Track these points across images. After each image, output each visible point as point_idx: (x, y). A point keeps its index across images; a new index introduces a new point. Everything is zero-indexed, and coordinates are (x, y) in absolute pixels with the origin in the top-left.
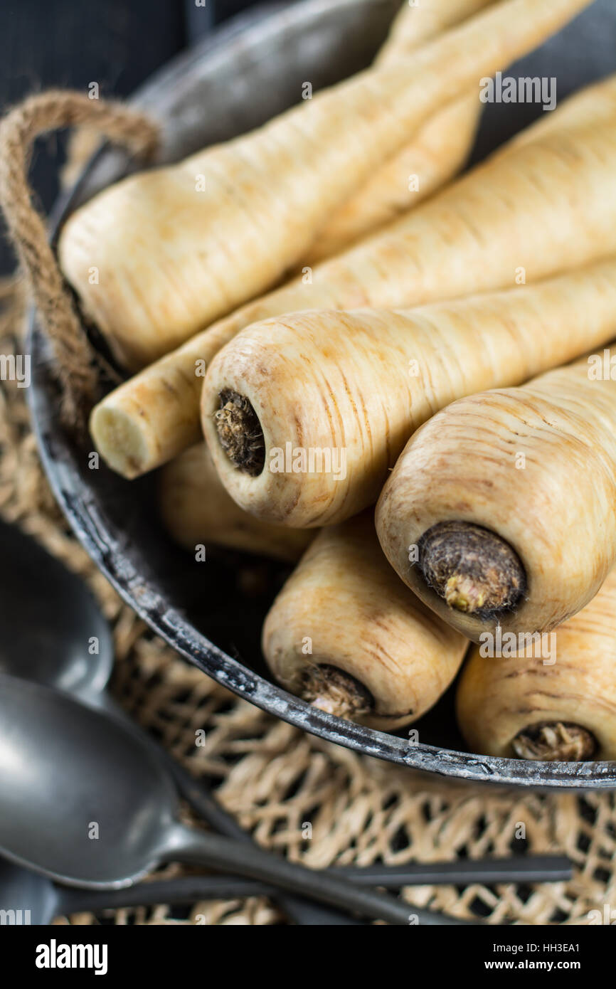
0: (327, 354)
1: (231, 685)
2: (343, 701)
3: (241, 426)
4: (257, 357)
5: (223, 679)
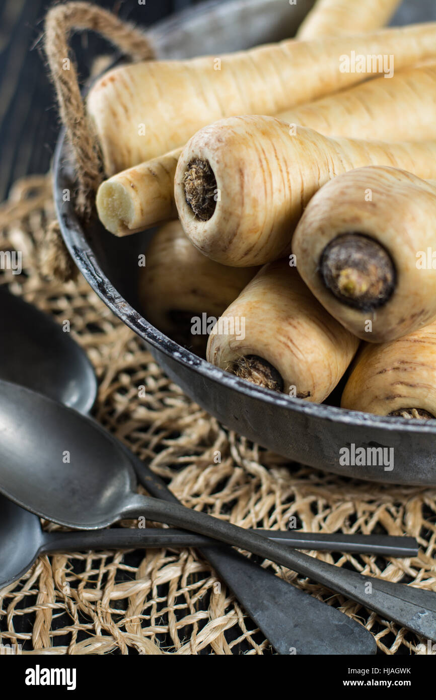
0: (265, 133)
1: (183, 361)
2: (261, 383)
3: (201, 181)
4: (216, 133)
5: (178, 357)
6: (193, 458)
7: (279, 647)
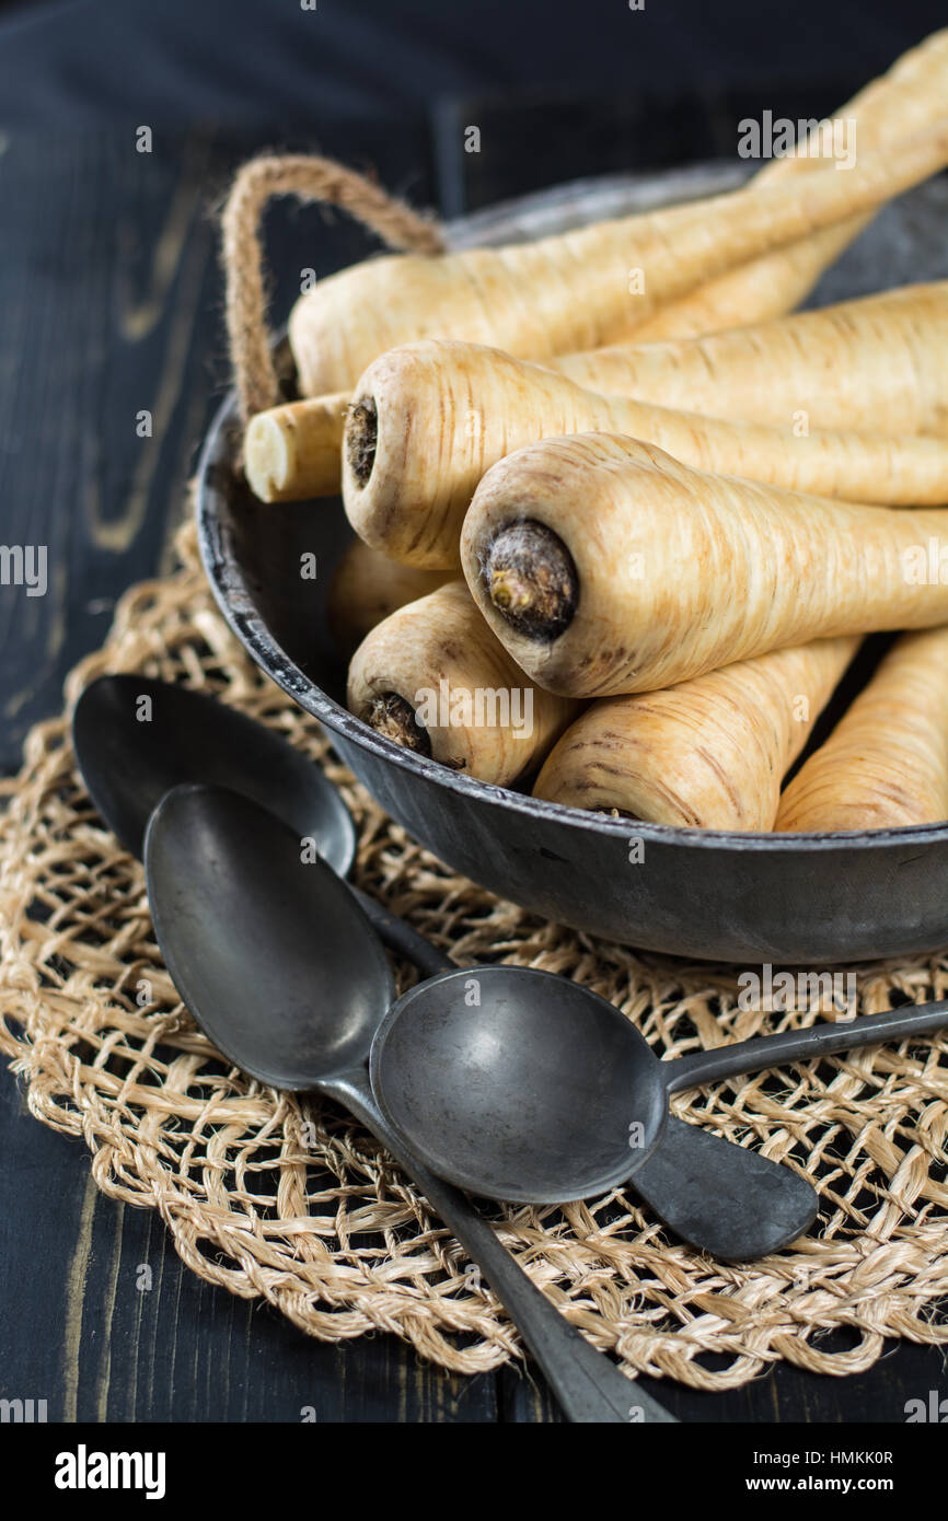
0: (463, 367)
6: (515, 944)
7: (666, 1214)
